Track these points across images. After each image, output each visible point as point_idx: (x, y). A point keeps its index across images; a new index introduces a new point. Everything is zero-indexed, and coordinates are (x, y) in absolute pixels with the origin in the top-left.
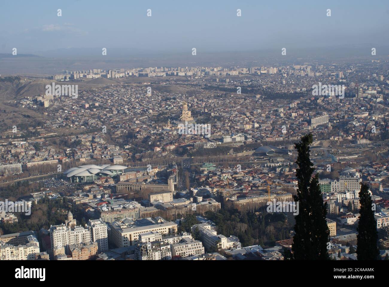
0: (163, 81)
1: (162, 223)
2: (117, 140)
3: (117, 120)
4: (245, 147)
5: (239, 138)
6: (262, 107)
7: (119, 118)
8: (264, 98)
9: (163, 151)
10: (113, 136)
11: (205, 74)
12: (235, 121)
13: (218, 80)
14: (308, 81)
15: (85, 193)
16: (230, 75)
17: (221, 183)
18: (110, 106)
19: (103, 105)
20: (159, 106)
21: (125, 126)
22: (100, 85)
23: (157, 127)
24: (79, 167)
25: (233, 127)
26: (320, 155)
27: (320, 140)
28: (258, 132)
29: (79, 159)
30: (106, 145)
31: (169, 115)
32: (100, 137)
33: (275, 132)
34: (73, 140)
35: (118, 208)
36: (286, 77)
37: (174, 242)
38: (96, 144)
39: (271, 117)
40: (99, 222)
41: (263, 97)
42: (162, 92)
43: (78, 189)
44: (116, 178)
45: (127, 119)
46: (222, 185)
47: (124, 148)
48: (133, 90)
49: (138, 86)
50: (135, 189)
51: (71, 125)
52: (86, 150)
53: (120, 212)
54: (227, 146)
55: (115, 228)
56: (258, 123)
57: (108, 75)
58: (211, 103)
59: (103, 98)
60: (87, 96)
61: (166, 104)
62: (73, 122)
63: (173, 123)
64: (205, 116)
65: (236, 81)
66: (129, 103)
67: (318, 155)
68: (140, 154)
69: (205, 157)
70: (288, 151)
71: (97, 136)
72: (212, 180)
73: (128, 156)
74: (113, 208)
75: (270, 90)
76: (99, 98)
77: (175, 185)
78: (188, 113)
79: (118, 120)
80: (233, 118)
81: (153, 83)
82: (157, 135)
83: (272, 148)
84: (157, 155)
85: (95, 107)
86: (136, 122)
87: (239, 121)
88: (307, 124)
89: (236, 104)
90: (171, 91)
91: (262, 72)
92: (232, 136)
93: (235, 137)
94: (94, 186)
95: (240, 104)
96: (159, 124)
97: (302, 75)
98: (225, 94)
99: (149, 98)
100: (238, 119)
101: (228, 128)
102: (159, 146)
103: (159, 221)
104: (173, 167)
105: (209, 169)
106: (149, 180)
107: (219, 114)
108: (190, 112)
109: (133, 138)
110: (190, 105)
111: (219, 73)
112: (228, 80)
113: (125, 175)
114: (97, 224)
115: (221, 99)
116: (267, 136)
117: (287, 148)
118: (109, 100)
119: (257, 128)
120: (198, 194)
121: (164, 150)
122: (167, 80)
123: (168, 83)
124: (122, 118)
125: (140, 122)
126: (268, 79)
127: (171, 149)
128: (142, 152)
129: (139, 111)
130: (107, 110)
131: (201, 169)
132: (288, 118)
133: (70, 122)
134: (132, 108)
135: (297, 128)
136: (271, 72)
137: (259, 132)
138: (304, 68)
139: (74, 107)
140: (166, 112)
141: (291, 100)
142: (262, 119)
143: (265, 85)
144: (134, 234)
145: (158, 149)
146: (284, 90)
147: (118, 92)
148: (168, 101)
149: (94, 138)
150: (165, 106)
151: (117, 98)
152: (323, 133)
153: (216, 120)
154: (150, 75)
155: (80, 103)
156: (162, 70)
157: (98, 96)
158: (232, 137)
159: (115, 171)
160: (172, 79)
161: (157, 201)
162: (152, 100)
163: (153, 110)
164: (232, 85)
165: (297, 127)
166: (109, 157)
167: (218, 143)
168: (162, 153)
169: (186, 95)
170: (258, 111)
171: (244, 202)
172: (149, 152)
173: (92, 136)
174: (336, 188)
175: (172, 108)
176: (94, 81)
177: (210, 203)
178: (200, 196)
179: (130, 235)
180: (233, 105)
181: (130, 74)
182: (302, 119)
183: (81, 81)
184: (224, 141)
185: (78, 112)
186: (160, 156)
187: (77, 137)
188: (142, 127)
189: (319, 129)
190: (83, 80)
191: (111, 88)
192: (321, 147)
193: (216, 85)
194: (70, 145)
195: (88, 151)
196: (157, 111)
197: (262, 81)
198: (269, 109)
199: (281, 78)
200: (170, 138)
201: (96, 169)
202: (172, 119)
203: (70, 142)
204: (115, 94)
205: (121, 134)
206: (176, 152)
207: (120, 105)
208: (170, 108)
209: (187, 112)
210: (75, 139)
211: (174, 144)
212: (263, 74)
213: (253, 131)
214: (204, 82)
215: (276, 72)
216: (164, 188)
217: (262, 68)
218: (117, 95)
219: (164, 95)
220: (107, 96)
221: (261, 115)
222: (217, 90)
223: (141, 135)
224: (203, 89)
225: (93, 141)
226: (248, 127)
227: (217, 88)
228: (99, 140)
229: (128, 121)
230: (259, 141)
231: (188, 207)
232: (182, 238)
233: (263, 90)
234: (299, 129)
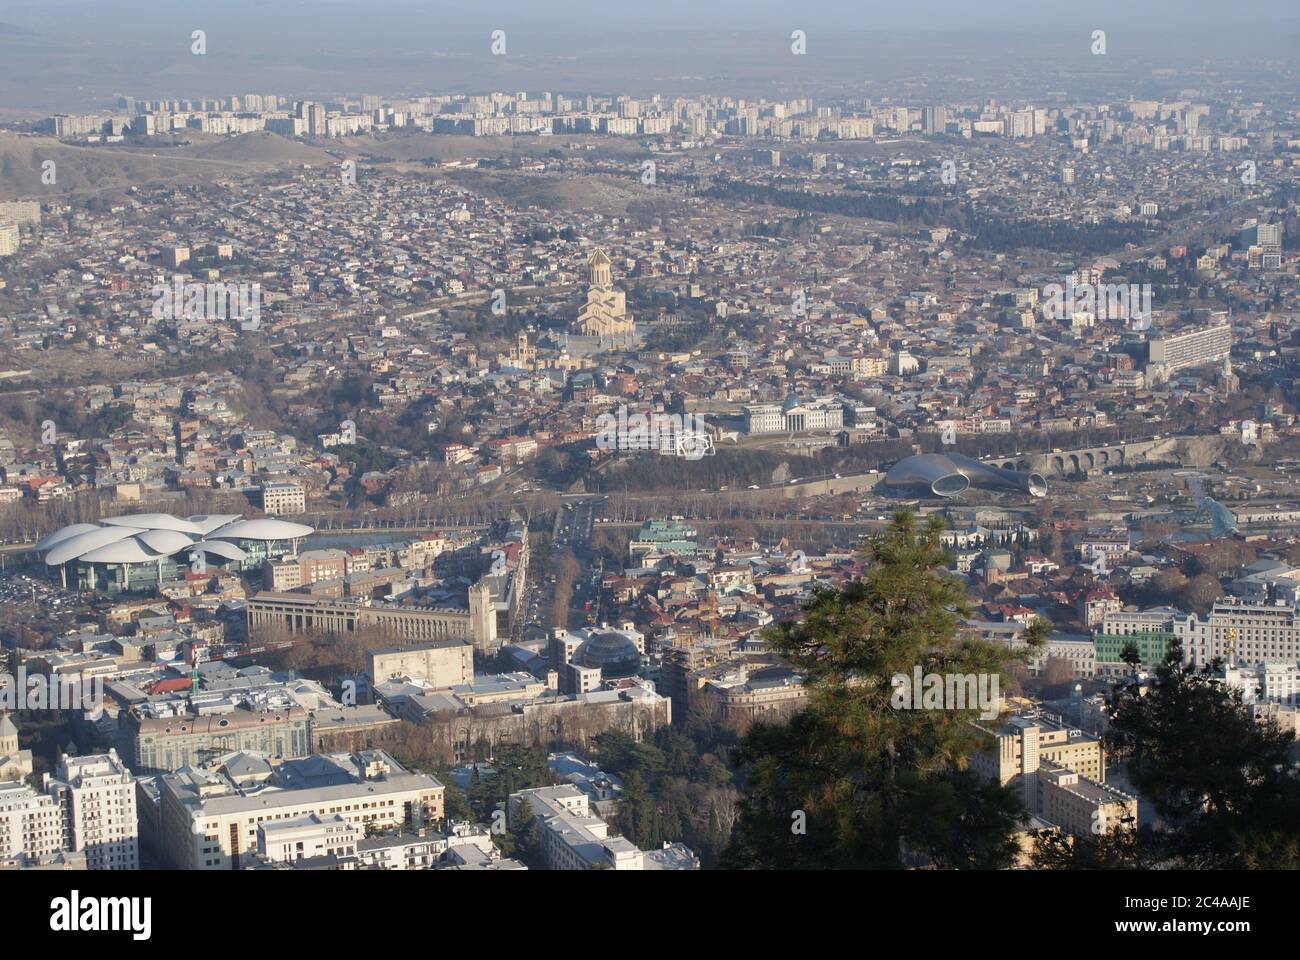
0: (535, 155)
1: (380, 777)
2: (292, 408)
3: (302, 321)
4: (842, 455)
5: (820, 417)
6: (947, 284)
7: (312, 314)
8: (967, 244)
9: (485, 462)
10: (276, 392)
11: (729, 129)
12: (814, 342)
13: (776, 157)
14: (1177, 172)
15: (107, 638)
16: (835, 135)
17: (704, 613)
18: (281, 260)
19: (253, 253)
20: (494, 263)
21: (334, 350)
22: (255, 167)
23: (472, 358)
24: (102, 525)
25: (803, 367)
26: (1170, 502)
27: (1180, 434)
28: (908, 393)
29: (112, 490)
30: (237, 431)
31: (534, 307)
32: (215, 394)
33: (980, 396)
34: (96, 405)
35: (216, 709)
36: (1085, 151)
37: (412, 861)
38: (196, 424)
39: (980, 328)
40: (104, 767)
41: (963, 238)
42: (521, 205)
43: (83, 619)
44: (258, 578)
45: (347, 320)
46: (704, 618)
47: (318, 444)
48: (394, 191)
49: (418, 176)
50: (325, 625)
51: (101, 339)
52: (151, 449)
53: (224, 723)
54: (761, 447)
55: (178, 793)
56: (914, 352)
57: (298, 123)
58: (723, 259)
59: (259, 223)
60: (188, 212)
61: (529, 258)
62: (112, 324)
63: (547, 343)
64: (688, 313)
65: (858, 165)
66: (367, 247)
67: (1159, 501)
68: (383, 471)
69: (663, 497)
70: (1030, 481)
71: (204, 387)
72: (669, 596)
73: (332, 482)
74: (197, 705)
75: (996, 209)
76: (238, 223)
77: (500, 614)
78: (613, 299)
79: (308, 321)
80: (808, 329)
81: (488, 164)
82: (465, 394)
83: (961, 464)
84: (456, 482)
85: (217, 262)
86: (385, 333)
87: (835, 340)
88: (1129, 365)
89: (836, 266)
90: (560, 199)
91: (981, 126)
92: (786, 406)
93: (801, 410)
94: (155, 607)
95: (854, 267)
96: (483, 346)
97: (1157, 146)
98: (797, 222)
99: (457, 229)
100: (831, 330)
101: (780, 371)
102: (466, 442)
103: (371, 771)
104: (508, 535)
105: (665, 546)
106: (398, 589)
107: (752, 308)
108: (623, 295)
109: (364, 402)
110: (631, 263)
111: (787, 128)
112: (821, 160)
113: (295, 562)
114: (91, 776)
115: (772, 240)
116: (945, 412)
117: (1028, 467)
118: (281, 231)
119: (908, 375)
120: (586, 658)
121: (487, 458)
122: (555, 153)
123: (555, 163)
124: (326, 314)
125: (403, 332)
126: (1001, 161)
127: (520, 455)
128: (392, 462)
129: (404, 285)
130: (268, 274)
131: (633, 546)
132: (1054, 335)
133: (98, 323)
134: (378, 270)
135: (1081, 380)
136: (1019, 130)
137: (913, 394)
138: (1173, 114)
139: (123, 260)
140: (521, 293)
141: (1085, 254)
142: (937, 333)
143: (980, 186)
144: (251, 821)
145: (463, 454)
146: (1058, 209)
147: (326, 197)
148: (538, 243)
149: (189, 396)
150: (523, 266)
151: (319, 223)
152: (1192, 405)
153: (733, 334)
154: (483, 126)
155: (154, 243)
156: (547, 106)
157: (237, 213)
158: (789, 412)
159: (260, 542)
160: (578, 146)
161: (400, 681)
162: (472, 236)
163: (468, 280)
164: (835, 182)
165: (1085, 376)
166: (247, 481)
167: (724, 436)
168: (477, 470)
169: (622, 220)
170: (928, 297)
171: (776, 697)
172: (421, 465)
173: (185, 389)
174: (1193, 652)
175: (551, 277)
176: (234, 144)
177: (624, 697)
178: (591, 665)
179: (234, 828)
180: (822, 270)
181: (400, 120)
182: (1114, 339)
183: (176, 144)
184: (753, 428)
185: (141, 280)
186: (468, 482)
187: (118, 393)
188: (405, 355)
189: (1181, 387)
190: (184, 140)
191: (298, 181)
192: (1179, 466)
193: (766, 178)
194: (83, 426)
195: (157, 453)
196: (483, 287)
197: (971, 167)
198: (976, 291)
199: (1063, 157)
200: (520, 406)
201: (172, 533)
202: (544, 322)
203: (82, 412)
204: (314, 205)
205: (314, 385)
206: (540, 469)
207: (327, 255)
208: (542, 274)
209: (609, 294)
210: (110, 398)
211: (532, 434)
212: (986, 134)
213: (887, 388)
214: (717, 163)
215: (1043, 130)
216: (450, 625)
217: (986, 108)
218: (318, 212)
219: (527, 215)
220: (275, 216)
221: (935, 317)
222: (763, 203)
223: (396, 389)
224: (702, 194)
225: (183, 413)
226: (869, 368)
227: (767, 194)
228: (209, 407)
229: (351, 325)
230: (904, 433)
231: (526, 710)
232: (446, 845)
233: (968, 206)
234: (1091, 386)
